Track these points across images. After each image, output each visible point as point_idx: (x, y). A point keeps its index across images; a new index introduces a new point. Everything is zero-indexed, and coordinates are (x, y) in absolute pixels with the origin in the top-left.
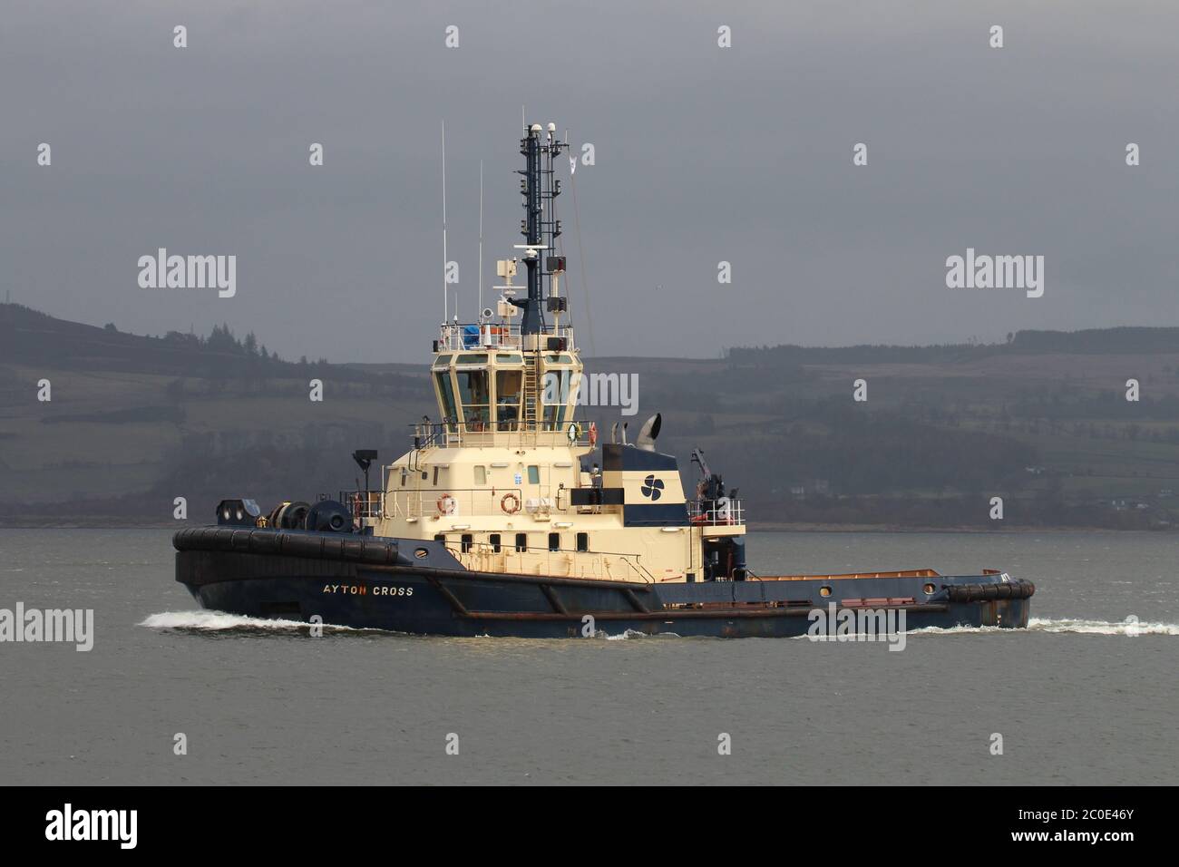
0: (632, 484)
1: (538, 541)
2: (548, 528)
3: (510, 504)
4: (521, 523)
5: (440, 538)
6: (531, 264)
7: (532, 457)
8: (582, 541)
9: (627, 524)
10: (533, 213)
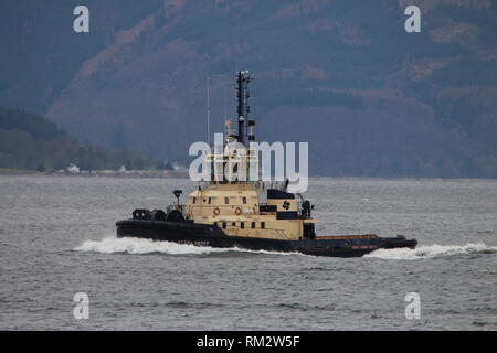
0: (279, 204)
1: (248, 225)
2: (252, 220)
3: (239, 212)
4: (242, 218)
5: (216, 223)
6: (241, 123)
7: (245, 194)
8: (263, 224)
9: (278, 218)
10: (241, 103)
